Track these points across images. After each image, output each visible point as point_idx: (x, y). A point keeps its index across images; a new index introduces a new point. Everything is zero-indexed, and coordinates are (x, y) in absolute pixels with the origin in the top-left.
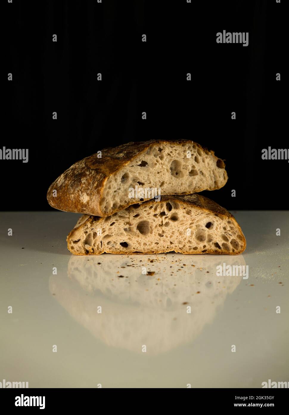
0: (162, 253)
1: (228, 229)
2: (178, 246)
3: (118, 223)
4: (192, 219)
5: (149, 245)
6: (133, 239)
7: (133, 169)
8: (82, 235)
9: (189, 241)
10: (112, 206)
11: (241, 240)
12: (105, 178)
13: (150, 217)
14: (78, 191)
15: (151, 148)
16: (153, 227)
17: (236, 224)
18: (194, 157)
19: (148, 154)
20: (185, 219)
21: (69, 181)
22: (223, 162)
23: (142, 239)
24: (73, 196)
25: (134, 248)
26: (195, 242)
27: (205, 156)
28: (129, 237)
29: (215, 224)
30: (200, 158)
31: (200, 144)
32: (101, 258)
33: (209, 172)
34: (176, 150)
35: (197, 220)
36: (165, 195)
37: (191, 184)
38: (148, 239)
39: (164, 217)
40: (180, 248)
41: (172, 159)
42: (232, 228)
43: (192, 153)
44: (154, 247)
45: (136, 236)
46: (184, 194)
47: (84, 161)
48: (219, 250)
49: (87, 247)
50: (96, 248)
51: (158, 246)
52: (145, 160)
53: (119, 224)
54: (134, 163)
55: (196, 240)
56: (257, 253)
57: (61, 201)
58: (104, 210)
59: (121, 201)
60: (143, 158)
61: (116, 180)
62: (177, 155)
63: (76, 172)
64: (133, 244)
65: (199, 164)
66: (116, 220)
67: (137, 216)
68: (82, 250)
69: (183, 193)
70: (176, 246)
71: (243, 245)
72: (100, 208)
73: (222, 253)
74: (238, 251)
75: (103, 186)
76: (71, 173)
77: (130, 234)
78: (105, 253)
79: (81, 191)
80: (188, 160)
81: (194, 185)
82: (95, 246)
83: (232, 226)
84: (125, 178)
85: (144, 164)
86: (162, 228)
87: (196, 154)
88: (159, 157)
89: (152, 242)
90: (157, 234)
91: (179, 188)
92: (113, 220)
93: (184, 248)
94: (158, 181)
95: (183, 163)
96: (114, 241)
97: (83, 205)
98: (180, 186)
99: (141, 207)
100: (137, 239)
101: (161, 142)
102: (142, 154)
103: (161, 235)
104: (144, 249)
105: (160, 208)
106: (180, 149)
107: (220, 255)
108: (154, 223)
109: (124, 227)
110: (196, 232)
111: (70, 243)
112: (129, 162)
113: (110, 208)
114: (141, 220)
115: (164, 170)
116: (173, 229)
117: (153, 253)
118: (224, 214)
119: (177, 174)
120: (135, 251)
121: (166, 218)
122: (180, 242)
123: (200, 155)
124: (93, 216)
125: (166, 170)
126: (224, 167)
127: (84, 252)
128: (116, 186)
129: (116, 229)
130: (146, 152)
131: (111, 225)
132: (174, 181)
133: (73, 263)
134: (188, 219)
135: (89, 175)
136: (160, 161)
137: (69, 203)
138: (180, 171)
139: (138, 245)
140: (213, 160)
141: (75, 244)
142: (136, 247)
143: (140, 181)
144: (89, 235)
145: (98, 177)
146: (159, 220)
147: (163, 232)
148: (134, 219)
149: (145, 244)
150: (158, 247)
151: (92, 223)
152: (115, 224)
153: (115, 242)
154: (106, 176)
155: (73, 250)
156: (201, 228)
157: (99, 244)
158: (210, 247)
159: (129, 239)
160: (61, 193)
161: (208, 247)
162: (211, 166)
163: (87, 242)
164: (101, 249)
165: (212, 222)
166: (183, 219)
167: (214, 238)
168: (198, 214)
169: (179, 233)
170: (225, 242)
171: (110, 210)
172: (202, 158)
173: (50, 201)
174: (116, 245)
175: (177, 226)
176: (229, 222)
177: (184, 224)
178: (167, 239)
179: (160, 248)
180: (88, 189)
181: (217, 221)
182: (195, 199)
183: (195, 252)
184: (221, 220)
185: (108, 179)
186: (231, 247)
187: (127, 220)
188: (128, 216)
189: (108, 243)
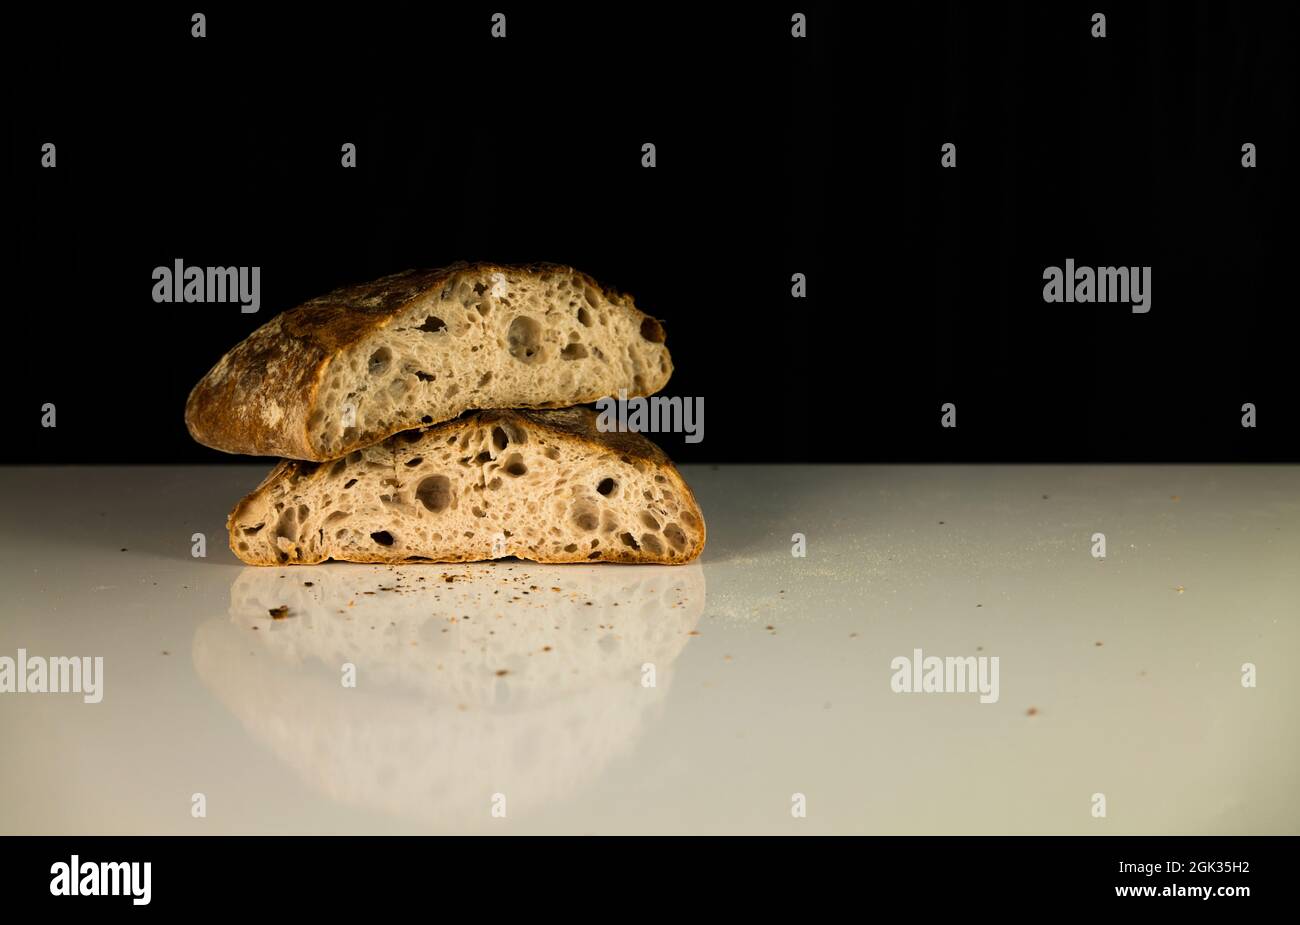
0: (482, 562)
1: (658, 495)
2: (526, 542)
3: (365, 481)
4: (562, 471)
5: (449, 538)
6: (406, 523)
7: (401, 338)
8: (268, 511)
9: (555, 529)
10: (342, 433)
11: (693, 525)
12: (322, 359)
13: (451, 466)
14: (258, 396)
15: (454, 282)
16: (460, 493)
17: (678, 483)
18: (575, 310)
19: (448, 299)
20: (543, 471)
21: (238, 371)
22: (660, 325)
23: (431, 522)
24: (245, 408)
25: (408, 548)
26: (569, 531)
27: (607, 309)
28: (396, 517)
29: (623, 485)
30: (592, 312)
31: (592, 276)
32: (321, 574)
33: (619, 352)
34: (524, 290)
35: (574, 472)
36: (492, 409)
37: (569, 382)
38: (446, 523)
39: (487, 465)
40: (530, 548)
41: (513, 313)
42: (667, 494)
43: (571, 299)
44: (462, 544)
45: (413, 516)
46: (546, 407)
47: (280, 317)
48: (635, 553)
49: (284, 544)
50: (306, 547)
51: (472, 541)
52: (435, 315)
53: (368, 485)
54: (405, 322)
55: (573, 525)
56: (737, 561)
57: (215, 423)
58: (321, 443)
59: (368, 422)
60: (432, 309)
61: (353, 365)
62: (527, 303)
63: (256, 347)
64: (405, 536)
65: (591, 329)
66: (360, 474)
67: (415, 462)
68: (269, 553)
69: (543, 404)
70: (520, 543)
71: (697, 538)
72: (307, 437)
73: (641, 559)
74: (684, 555)
75: (317, 380)
76: (246, 349)
77: (396, 510)
78: (331, 561)
79: (264, 395)
80: (560, 317)
81: (576, 383)
82: (303, 541)
83: (668, 487)
84: (382, 360)
85: (433, 325)
86: (481, 495)
87: (582, 303)
88: (477, 307)
89: (455, 532)
90: (470, 511)
91: (531, 390)
92: (351, 472)
93: (542, 548)
94: (474, 371)
95: (544, 324)
96: (355, 528)
97: (269, 433)
98: (535, 384)
99: (426, 440)
100: (416, 522)
101: (483, 269)
102: (428, 299)
103: (478, 513)
104: (435, 549)
105: (476, 443)
106: (536, 288)
107: (636, 564)
108: (461, 480)
109: (381, 492)
110: (572, 505)
111: (237, 534)
112: (390, 319)
113: (337, 439)
114: (427, 474)
115: (490, 343)
116: (511, 496)
117: (458, 559)
118: (647, 458)
119: (529, 354)
120: (411, 555)
121: (493, 467)
122: (530, 533)
123: (594, 304)
124: (298, 462)
125: (495, 342)
126: (663, 339)
127: (273, 557)
128: (354, 381)
129: (360, 497)
130: (440, 294)
131: (347, 486)
132: (520, 371)
133: (245, 586)
134: (550, 469)
135: (287, 353)
136: (480, 318)
137: (235, 430)
138: (538, 347)
139: (418, 540)
140: (631, 320)
141: (249, 537)
142: (414, 544)
143: (424, 370)
144: (289, 513)
145: (308, 357)
146: (474, 473)
147: (486, 504)
148: (408, 470)
149: (437, 537)
150: (473, 545)
151: (295, 482)
152: (357, 484)
153: (356, 532)
154: (328, 354)
155: (245, 553)
156: (585, 494)
157: (314, 536)
158: (611, 545)
159: (396, 522)
160: (217, 404)
161: (603, 545)
162: (625, 335)
163: (283, 531)
164: (321, 548)
165: (615, 478)
166: (539, 470)
167: (621, 521)
168: (577, 458)
169: (529, 507)
170: (650, 531)
171: (337, 442)
172: (598, 312)
173: (192, 427)
174: (361, 538)
175: (523, 489)
176: (660, 479)
177: (539, 482)
178: (494, 524)
179: (476, 545)
180: (282, 389)
181: (628, 476)
182: (575, 419)
183: (569, 557)
184: (637, 471)
185: (332, 361)
186: (665, 544)
187: (389, 473)
188: (390, 463)
189: (341, 533)
